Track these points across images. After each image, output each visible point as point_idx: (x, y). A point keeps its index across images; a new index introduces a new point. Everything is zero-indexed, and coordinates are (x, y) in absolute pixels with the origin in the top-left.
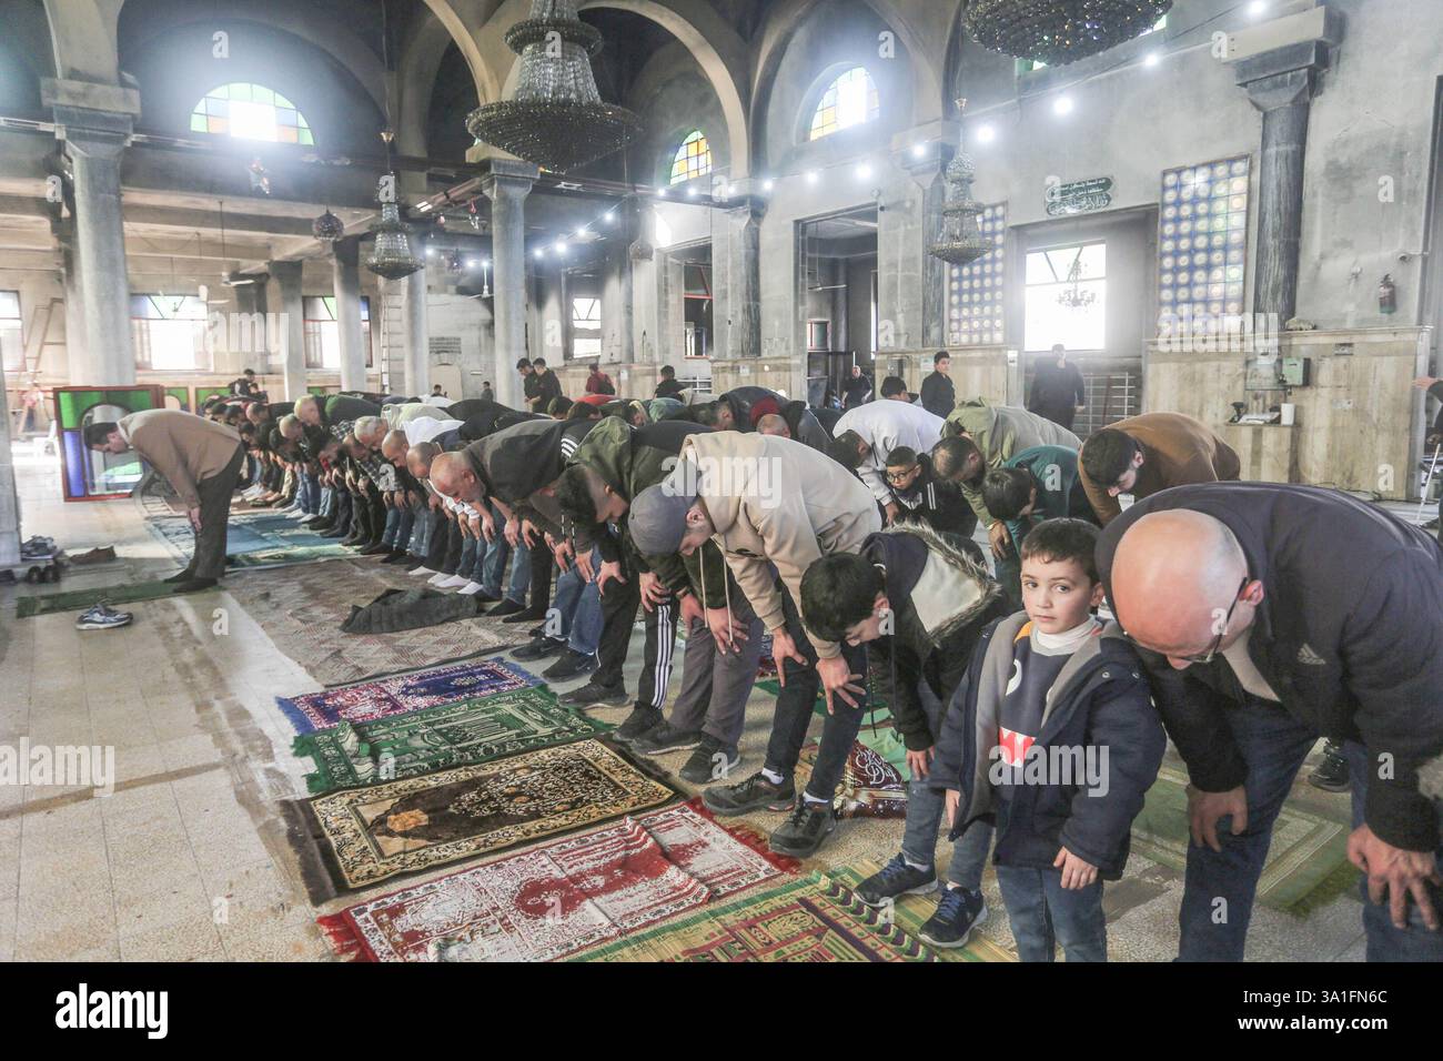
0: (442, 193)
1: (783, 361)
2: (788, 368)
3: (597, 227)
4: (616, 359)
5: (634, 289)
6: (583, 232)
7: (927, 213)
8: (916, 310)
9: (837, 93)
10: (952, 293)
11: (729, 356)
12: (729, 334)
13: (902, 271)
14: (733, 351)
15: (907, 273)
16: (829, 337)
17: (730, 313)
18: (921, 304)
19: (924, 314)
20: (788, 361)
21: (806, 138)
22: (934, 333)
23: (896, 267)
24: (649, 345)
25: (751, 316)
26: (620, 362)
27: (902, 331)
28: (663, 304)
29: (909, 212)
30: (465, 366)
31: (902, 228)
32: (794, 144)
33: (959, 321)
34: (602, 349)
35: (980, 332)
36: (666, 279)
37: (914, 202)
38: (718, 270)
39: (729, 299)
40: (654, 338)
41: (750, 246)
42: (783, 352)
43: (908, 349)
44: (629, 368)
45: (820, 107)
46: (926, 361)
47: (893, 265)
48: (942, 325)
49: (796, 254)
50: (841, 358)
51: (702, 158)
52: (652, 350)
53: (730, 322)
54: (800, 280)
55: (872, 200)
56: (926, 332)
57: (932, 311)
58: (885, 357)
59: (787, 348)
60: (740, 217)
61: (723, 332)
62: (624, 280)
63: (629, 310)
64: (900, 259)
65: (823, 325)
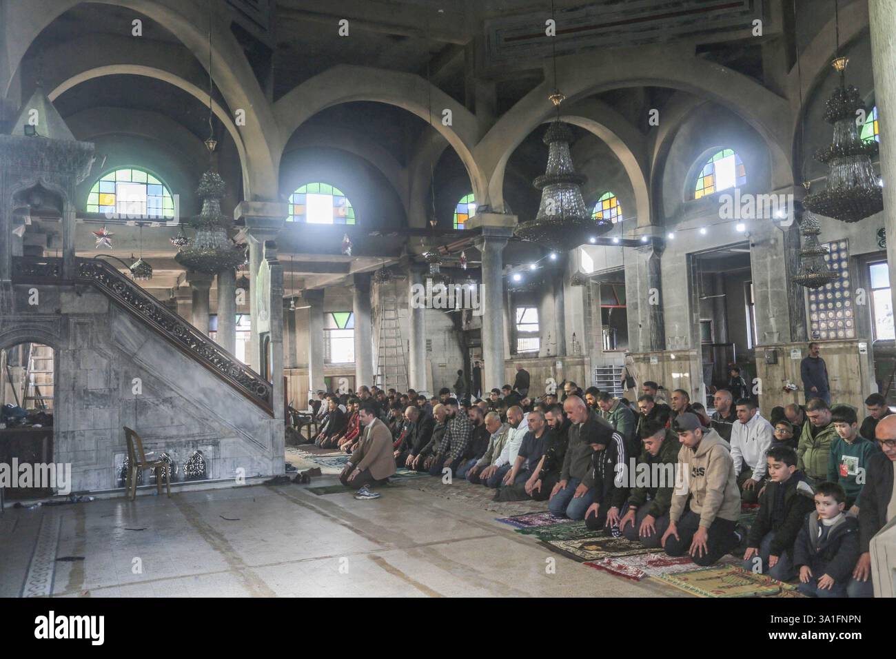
0: (443, 247)
1: (683, 353)
2: (688, 358)
3: (545, 262)
4: (552, 353)
5: (565, 303)
6: (533, 267)
7: (787, 247)
8: (784, 315)
9: (714, 165)
10: (811, 303)
11: (641, 350)
12: (640, 335)
13: (771, 288)
14: (643, 346)
15: (775, 289)
16: (713, 333)
17: (640, 319)
18: (788, 311)
19: (790, 319)
20: (687, 353)
21: (692, 197)
22: (800, 331)
23: (766, 285)
24: (578, 343)
25: (657, 322)
26: (556, 356)
27: (774, 330)
28: (588, 314)
29: (774, 247)
30: (434, 360)
31: (769, 259)
32: (684, 201)
33: (818, 322)
34: (541, 346)
35: (836, 329)
36: (589, 295)
37: (776, 240)
38: (630, 288)
39: (639, 308)
40: (581, 337)
41: (654, 272)
42: (683, 347)
43: (780, 343)
44: (563, 361)
45: (701, 175)
46: (795, 351)
47: (764, 284)
48: (805, 325)
49: (689, 277)
50: (723, 349)
51: (614, 211)
52: (580, 347)
53: (640, 326)
54: (693, 295)
55: (745, 239)
56: (793, 331)
57: (797, 315)
58: (763, 349)
59: (686, 344)
60: (646, 252)
61: (635, 333)
62: (557, 297)
63: (562, 318)
64: (769, 279)
65: (707, 324)
